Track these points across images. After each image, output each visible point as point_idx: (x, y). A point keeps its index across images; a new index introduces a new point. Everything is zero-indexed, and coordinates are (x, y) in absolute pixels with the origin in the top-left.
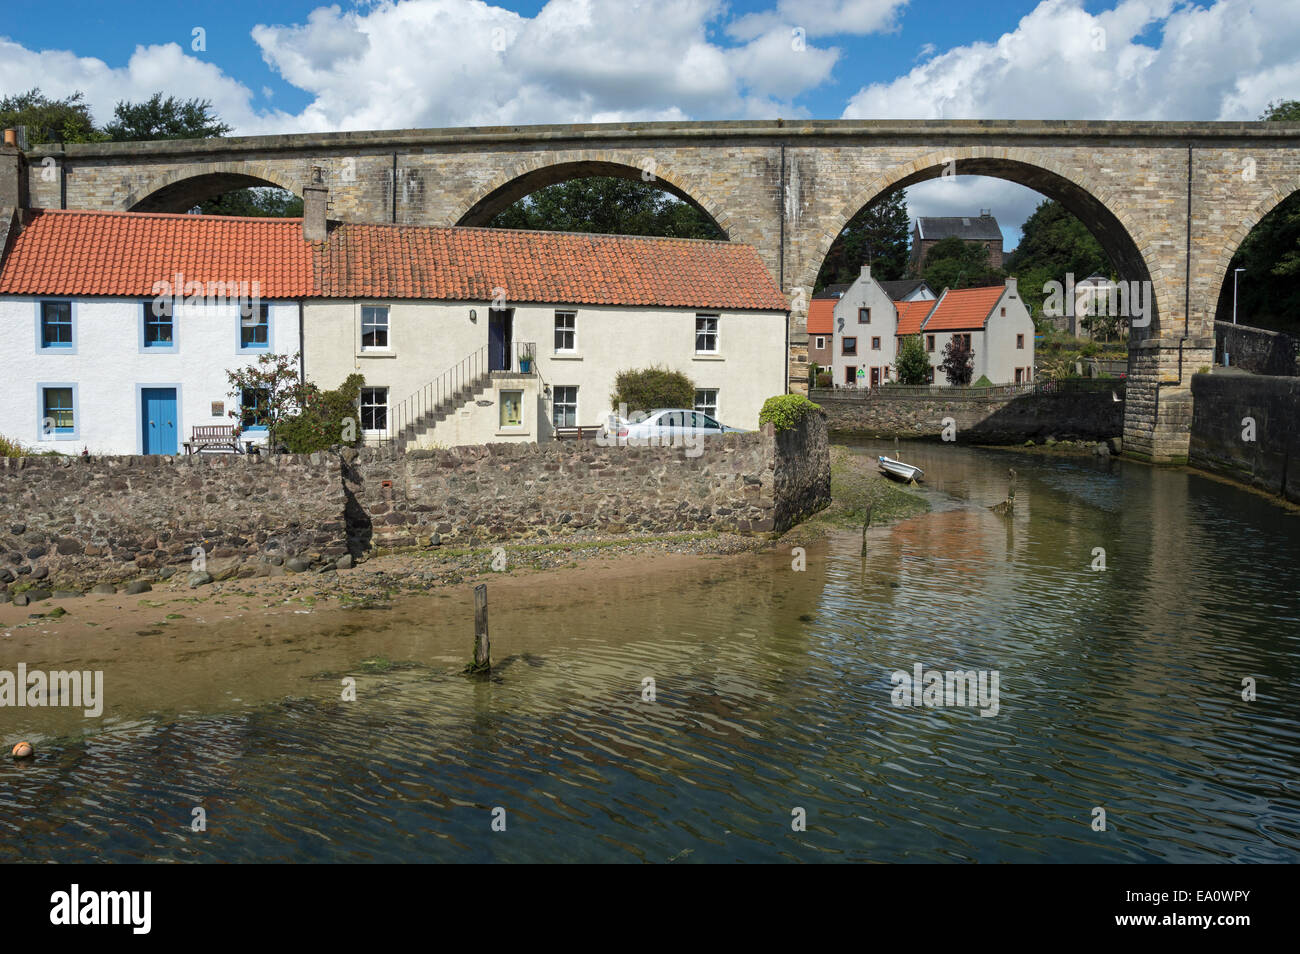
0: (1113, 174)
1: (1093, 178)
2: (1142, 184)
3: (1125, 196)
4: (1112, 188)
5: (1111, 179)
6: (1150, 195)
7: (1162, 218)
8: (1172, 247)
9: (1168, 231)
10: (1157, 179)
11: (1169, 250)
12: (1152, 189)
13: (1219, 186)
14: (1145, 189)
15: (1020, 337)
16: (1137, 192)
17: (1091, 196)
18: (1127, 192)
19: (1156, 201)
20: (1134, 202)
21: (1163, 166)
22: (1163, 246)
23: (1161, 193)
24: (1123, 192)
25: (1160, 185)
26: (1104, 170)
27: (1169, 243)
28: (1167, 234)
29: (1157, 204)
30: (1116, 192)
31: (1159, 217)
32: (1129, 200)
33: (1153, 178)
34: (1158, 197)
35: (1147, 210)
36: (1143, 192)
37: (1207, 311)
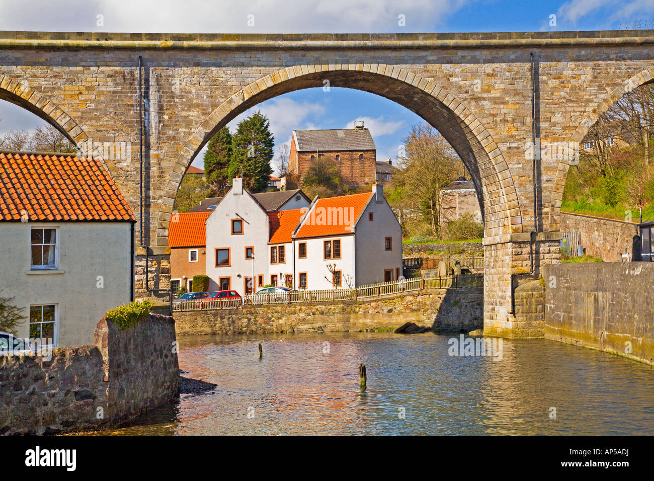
0: (461, 83)
1: (443, 87)
2: (489, 91)
3: (473, 103)
4: (461, 96)
5: (460, 87)
6: (495, 101)
7: (508, 122)
8: (518, 148)
9: (514, 133)
10: (502, 86)
11: (516, 151)
12: (498, 95)
13: (559, 91)
14: (493, 95)
15: (388, 240)
16: (484, 99)
17: (442, 104)
18: (475, 99)
19: (502, 106)
20: (482, 108)
21: (508, 74)
22: (510, 148)
23: (507, 99)
24: (471, 99)
25: (506, 92)
26: (453, 79)
27: (515, 145)
28: (512, 136)
29: (504, 109)
30: (465, 99)
31: (505, 121)
32: (477, 106)
33: (500, 86)
34: (504, 103)
35: (494, 115)
36: (490, 99)
37: (553, 206)
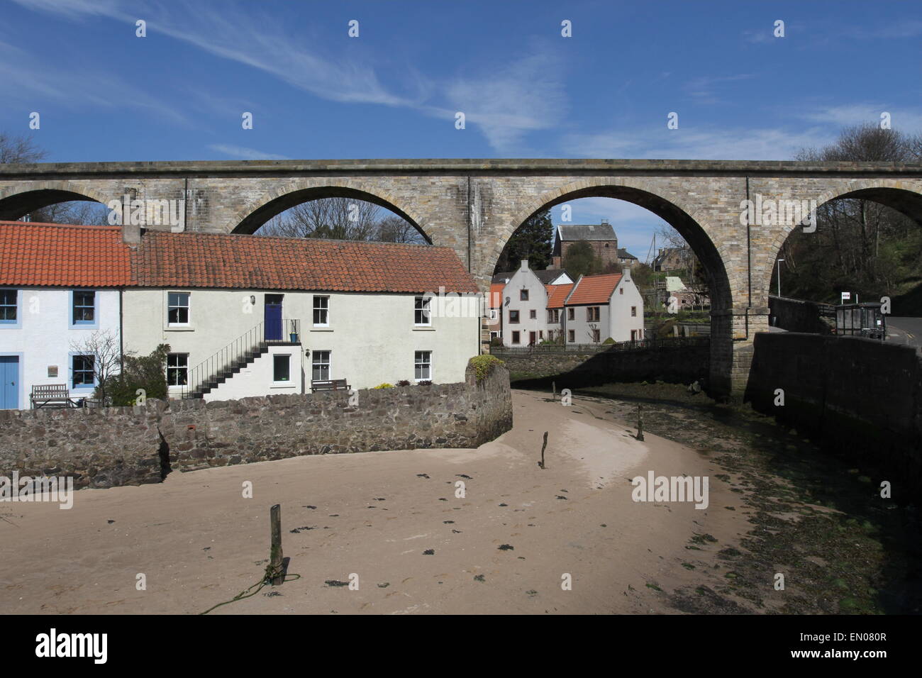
0: (697, 197)
1: (683, 199)
2: (716, 203)
3: (705, 211)
4: (696, 206)
5: (696, 199)
6: (722, 210)
7: (730, 226)
8: (738, 245)
9: (735, 234)
10: (726, 200)
11: (736, 247)
12: (723, 206)
14: (718, 206)
15: (634, 308)
16: (713, 209)
17: (682, 211)
18: (707, 208)
19: (726, 214)
20: (712, 215)
21: (730, 190)
22: (732, 245)
23: (729, 209)
24: (704, 208)
25: (728, 203)
26: (690, 194)
27: (735, 243)
28: (734, 237)
29: (727, 216)
30: (699, 208)
31: (728, 225)
32: (708, 214)
33: (723, 199)
34: (728, 212)
35: (720, 221)
36: (717, 208)
37: (763, 289)
